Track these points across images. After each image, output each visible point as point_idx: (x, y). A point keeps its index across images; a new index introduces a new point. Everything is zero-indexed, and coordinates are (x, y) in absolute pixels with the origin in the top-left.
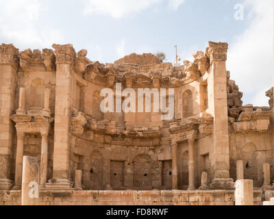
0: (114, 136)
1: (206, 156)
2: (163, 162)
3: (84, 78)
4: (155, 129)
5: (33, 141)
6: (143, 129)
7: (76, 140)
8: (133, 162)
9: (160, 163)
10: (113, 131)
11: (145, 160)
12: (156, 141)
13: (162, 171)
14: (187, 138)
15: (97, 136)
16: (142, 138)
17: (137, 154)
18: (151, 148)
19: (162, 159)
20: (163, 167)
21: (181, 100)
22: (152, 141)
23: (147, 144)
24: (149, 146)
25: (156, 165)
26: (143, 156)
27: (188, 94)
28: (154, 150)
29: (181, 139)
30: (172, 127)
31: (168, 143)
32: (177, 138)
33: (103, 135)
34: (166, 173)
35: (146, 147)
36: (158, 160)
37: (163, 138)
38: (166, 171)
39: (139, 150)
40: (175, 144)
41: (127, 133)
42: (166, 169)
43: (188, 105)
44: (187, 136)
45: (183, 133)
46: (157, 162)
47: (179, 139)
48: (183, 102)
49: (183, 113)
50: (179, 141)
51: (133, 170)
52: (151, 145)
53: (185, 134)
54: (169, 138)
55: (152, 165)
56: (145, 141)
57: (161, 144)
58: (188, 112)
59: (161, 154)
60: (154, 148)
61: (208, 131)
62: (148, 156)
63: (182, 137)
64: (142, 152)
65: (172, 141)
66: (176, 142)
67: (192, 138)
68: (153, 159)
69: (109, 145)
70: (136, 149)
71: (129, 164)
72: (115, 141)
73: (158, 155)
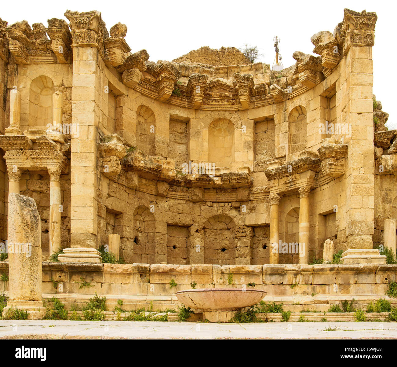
0: (173, 183)
1: (329, 215)
2: (254, 228)
3: (121, 80)
4: (241, 172)
5: (36, 186)
6: (222, 172)
7: (109, 185)
8: (204, 228)
10: (171, 173)
11: (222, 226)
12: (243, 194)
13: (253, 243)
14: (298, 185)
15: (144, 181)
16: (219, 189)
17: (209, 215)
18: (234, 204)
19: (253, 223)
20: (253, 236)
21: (287, 124)
22: (235, 194)
23: (227, 198)
24: (231, 203)
25: (243, 233)
26: (220, 220)
27: (298, 115)
28: (238, 209)
29: (287, 189)
30: (270, 168)
31: (263, 197)
32: (280, 186)
33: (153, 181)
34: (259, 247)
35: (225, 204)
36: (245, 225)
37: (255, 189)
38: (258, 243)
39: (213, 208)
40: (275, 197)
41: (196, 178)
42: (258, 240)
43: (297, 133)
44: (297, 182)
45: (290, 177)
46: (244, 229)
47: (283, 189)
48: (289, 128)
49: (289, 146)
50: (283, 192)
51: (203, 240)
52: (233, 201)
53: (294, 180)
54: (265, 189)
55: (235, 232)
56: (225, 194)
57: (252, 198)
58: (298, 144)
59: (250, 215)
60: (239, 205)
61: (338, 170)
62: (229, 217)
63: (289, 185)
64: (219, 212)
65: (270, 192)
66: (277, 194)
67: (306, 184)
68: (236, 223)
69: (165, 199)
70: (209, 207)
71: (197, 231)
72: (174, 193)
73: (245, 216)
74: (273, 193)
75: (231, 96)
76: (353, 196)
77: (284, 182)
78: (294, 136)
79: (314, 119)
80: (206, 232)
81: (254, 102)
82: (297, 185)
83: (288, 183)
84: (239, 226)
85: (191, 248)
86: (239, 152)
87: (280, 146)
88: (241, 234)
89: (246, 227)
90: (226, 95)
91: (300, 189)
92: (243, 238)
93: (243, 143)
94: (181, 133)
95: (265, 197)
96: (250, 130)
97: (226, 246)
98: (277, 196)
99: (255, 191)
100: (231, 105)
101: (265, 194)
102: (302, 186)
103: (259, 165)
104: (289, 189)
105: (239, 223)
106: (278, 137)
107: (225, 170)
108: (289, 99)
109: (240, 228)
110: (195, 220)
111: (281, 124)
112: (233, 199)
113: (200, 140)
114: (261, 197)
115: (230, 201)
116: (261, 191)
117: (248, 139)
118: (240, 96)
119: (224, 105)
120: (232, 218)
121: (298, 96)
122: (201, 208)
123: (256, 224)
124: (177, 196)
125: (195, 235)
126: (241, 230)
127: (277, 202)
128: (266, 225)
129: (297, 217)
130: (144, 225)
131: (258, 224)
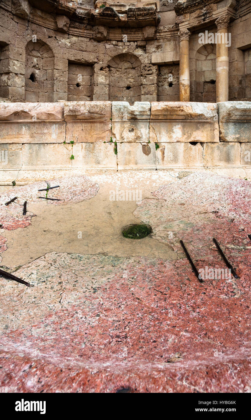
0: (75, 19)
2: (160, 66)
4: (148, 7)
6: (127, 8)
8: (109, 67)
10: (71, 5)
11: (128, 65)
12: (149, 32)
13: (159, 81)
16: (125, 27)
17: (114, 54)
18: (139, 43)
19: (159, 61)
20: (159, 75)
22: (141, 33)
23: (133, 37)
24: (137, 42)
26: (125, 59)
28: (144, 48)
30: (181, 1)
31: (170, 35)
33: (52, 14)
34: (164, 85)
35: (131, 43)
36: (151, 63)
37: (162, 28)
38: (163, 82)
39: (118, 47)
41: (99, 13)
42: (164, 78)
44: (214, 13)
45: (204, 9)
46: (150, 67)
51: (108, 78)
52: (139, 40)
53: (209, 11)
54: (173, 27)
55: (141, 70)
56: (130, 33)
57: (158, 37)
59: (157, 53)
60: (145, 44)
62: (135, 56)
64: (124, 51)
65: (180, 28)
66: (187, 29)
67: (226, 14)
68: (142, 61)
69: (66, 36)
70: (114, 45)
71: (101, 69)
72: (76, 30)
73: (151, 55)
74: (184, 28)
77: (196, 16)
80: (111, 70)
82: (213, 16)
83: (201, 16)
84: (145, 64)
85: (95, 85)
88: (147, 72)
89: (152, 66)
91: (217, 20)
92: (149, 76)
95: (172, 35)
97: (131, 84)
98: (187, 31)
99: (161, 30)
101: (172, 33)
102: (220, 16)
105: (144, 61)
107: (131, 7)
109: (146, 66)
110: (99, 58)
112: (139, 38)
114: (167, 36)
115: (135, 40)
116: (168, 29)
120: (138, 56)
122: (105, 47)
123: (163, 62)
124: (80, 33)
125: (99, 73)
126: (147, 68)
127: (187, 38)
128: (172, 63)
129: (207, 55)
130: (42, 61)
131: (165, 62)
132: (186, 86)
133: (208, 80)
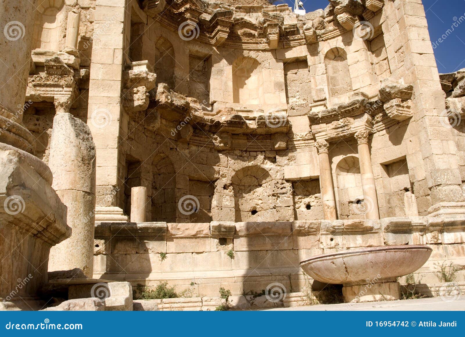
2: (294, 183)
6: (256, 115)
7: (129, 123)
8: (232, 184)
9: (288, 185)
10: (198, 114)
11: (252, 181)
18: (268, 154)
19: (293, 176)
20: (294, 193)
21: (323, 65)
22: (270, 141)
23: (260, 146)
24: (264, 151)
25: (281, 189)
27: (334, 57)
28: (273, 160)
29: (338, 134)
30: (315, 110)
31: (304, 145)
32: (329, 132)
33: (175, 122)
34: (301, 206)
35: (258, 153)
36: (284, 179)
37: (293, 135)
38: (299, 202)
39: (243, 159)
40: (324, 144)
41: (226, 120)
43: (335, 75)
44: (351, 126)
45: (341, 120)
47: (333, 134)
48: (326, 69)
49: (328, 88)
50: (332, 139)
51: (233, 199)
52: (267, 149)
53: (346, 123)
54: (306, 135)
55: (272, 188)
56: (257, 141)
57: (290, 146)
58: (337, 87)
59: (289, 167)
60: (275, 155)
61: (405, 112)
62: (263, 170)
63: (341, 129)
64: (250, 164)
65: (316, 138)
66: (326, 140)
67: (364, 129)
68: (273, 176)
69: (186, 146)
70: (238, 156)
71: (225, 187)
72: (196, 138)
73: (283, 168)
74: (321, 139)
75: (256, 35)
76: (432, 140)
77: (333, 127)
78: (332, 78)
79: (356, 60)
81: (282, 42)
82: (352, 129)
83: (339, 128)
84: (277, 181)
86: (269, 94)
87: (318, 88)
88: (280, 191)
89: (285, 182)
90: (251, 34)
91: (356, 134)
92: (282, 195)
93: (273, 84)
94: (198, 71)
96: (280, 70)
97: (258, 207)
98: (326, 143)
99: (293, 138)
100: (257, 43)
102: (359, 131)
103: (294, 109)
104: (342, 135)
105: (276, 177)
106: (314, 78)
107: (258, 113)
108: (322, 40)
109: (278, 183)
110: (222, 173)
111: (316, 66)
112: (267, 147)
113: (224, 78)
114: (301, 145)
115: (263, 149)
116: (301, 138)
117: (278, 80)
118: (270, 34)
119: (249, 43)
120: (267, 170)
121: (334, 38)
122: (228, 158)
123: (299, 177)
124: (200, 142)
125: (222, 192)
126: (279, 185)
127: (326, 150)
128: (309, 178)
129: (348, 168)
130: (159, 178)
131: (300, 178)
132: (331, 208)
133: (353, 199)
